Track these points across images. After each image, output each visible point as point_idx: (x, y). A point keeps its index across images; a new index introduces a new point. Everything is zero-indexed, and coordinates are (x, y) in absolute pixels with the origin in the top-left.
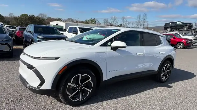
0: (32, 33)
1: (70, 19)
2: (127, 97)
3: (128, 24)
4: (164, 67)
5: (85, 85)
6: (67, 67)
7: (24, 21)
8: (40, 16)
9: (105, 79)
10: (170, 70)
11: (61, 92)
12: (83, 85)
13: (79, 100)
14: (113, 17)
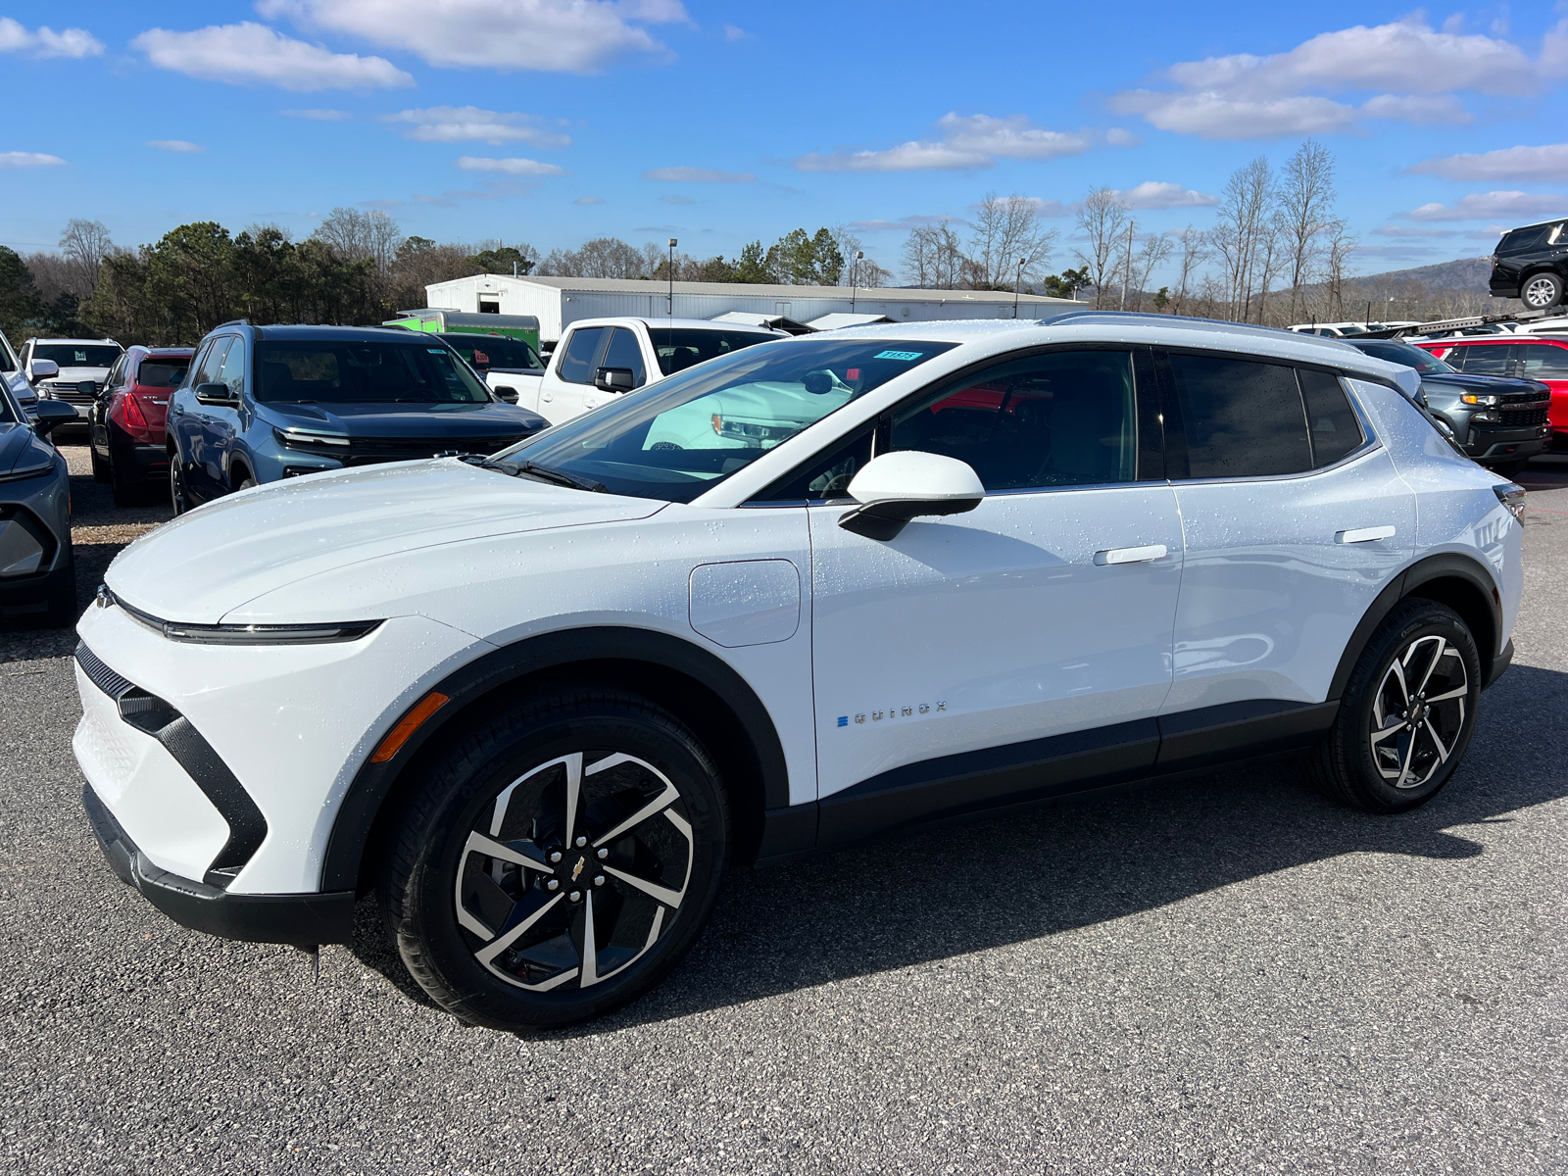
0: (235, 406)
1: (603, 243)
2: (1022, 949)
3: (1141, 265)
4: (1396, 667)
5: (629, 849)
6: (443, 700)
7: (197, 292)
8: (339, 242)
9: (801, 792)
10: (1463, 690)
11: (407, 916)
12: (603, 853)
13: (578, 978)
14: (1002, 201)
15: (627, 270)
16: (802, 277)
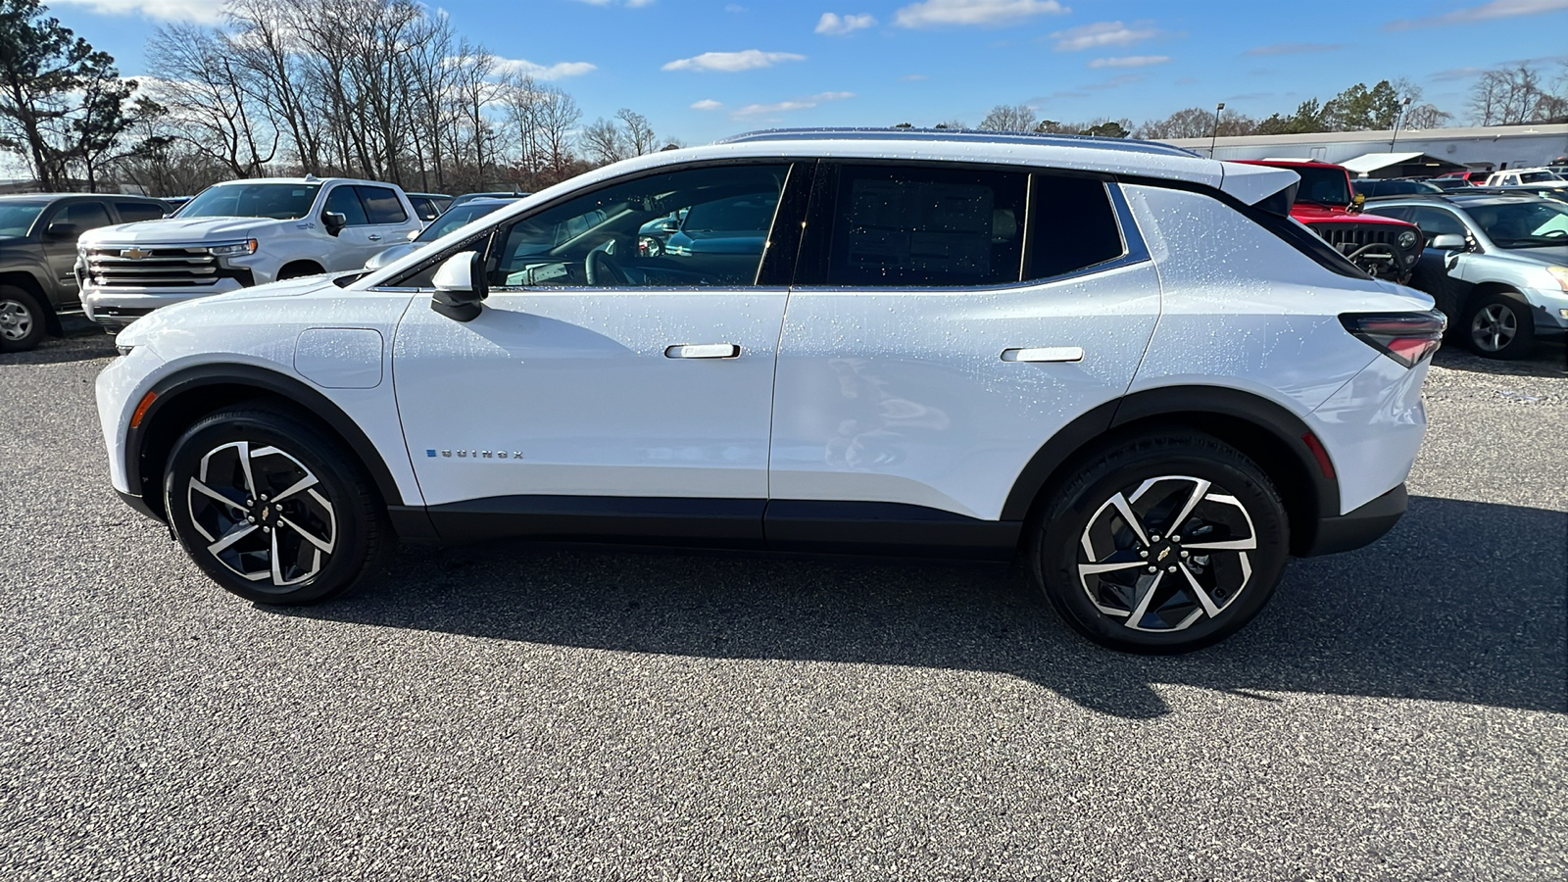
15: (1204, 132)
16: (1354, 124)
